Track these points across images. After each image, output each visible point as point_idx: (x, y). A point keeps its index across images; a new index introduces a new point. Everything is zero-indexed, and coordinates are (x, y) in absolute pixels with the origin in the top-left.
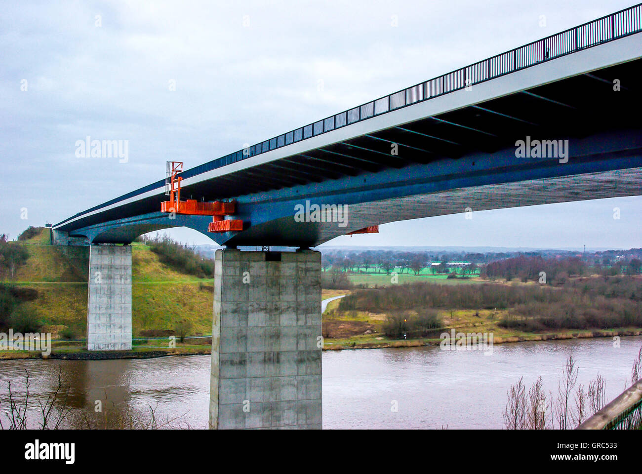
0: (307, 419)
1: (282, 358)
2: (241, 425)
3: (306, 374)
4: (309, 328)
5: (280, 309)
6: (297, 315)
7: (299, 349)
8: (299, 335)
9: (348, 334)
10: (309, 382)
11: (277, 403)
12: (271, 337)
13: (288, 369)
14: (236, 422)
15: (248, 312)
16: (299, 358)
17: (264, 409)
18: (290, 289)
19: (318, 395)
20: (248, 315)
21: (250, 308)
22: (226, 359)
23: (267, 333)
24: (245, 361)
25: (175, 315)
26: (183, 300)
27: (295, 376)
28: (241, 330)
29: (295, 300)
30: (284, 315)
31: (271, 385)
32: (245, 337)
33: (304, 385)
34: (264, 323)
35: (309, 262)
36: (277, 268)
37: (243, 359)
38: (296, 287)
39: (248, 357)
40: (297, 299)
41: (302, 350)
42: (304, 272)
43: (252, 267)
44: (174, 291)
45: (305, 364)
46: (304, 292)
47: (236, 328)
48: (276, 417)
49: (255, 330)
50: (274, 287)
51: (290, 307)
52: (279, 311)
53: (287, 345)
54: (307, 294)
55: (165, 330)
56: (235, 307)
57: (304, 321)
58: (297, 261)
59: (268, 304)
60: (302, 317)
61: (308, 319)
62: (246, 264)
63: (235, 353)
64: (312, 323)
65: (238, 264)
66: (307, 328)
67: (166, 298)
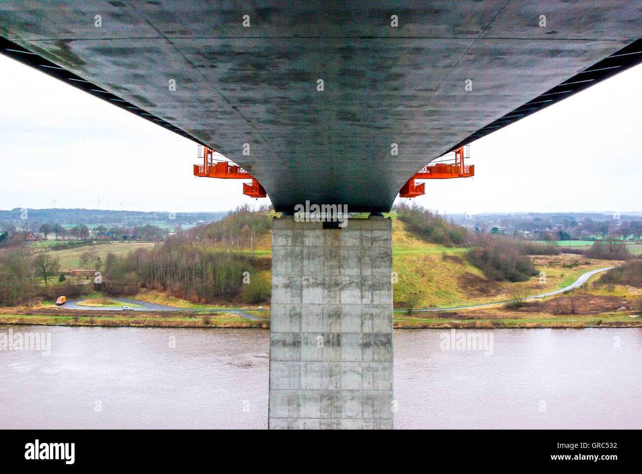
0: (374, 412)
1: (344, 340)
2: (295, 413)
3: (373, 361)
4: (377, 307)
5: (340, 285)
6: (361, 292)
7: (364, 332)
8: (364, 315)
9: (596, 311)
10: (376, 370)
11: (338, 392)
12: (330, 316)
13: (350, 353)
14: (289, 411)
15: (302, 287)
16: (365, 341)
17: (322, 397)
18: (353, 261)
19: (389, 386)
20: (302, 291)
21: (305, 283)
22: (278, 339)
23: (325, 312)
24: (299, 342)
25: (411, 286)
26: (422, 270)
27: (360, 362)
28: (294, 307)
29: (359, 274)
30: (345, 291)
31: (330, 370)
32: (300, 315)
33: (371, 373)
34: (321, 300)
35: (375, 230)
36: (337, 238)
37: (297, 340)
38: (360, 259)
39: (303, 338)
40: (361, 273)
41: (367, 332)
42: (370, 241)
43: (306, 236)
44: (414, 261)
45: (371, 348)
46: (370, 266)
47: (288, 305)
48: (337, 407)
49: (311, 308)
50: (333, 259)
51: (353, 282)
52: (339, 287)
53: (349, 326)
54: (373, 267)
55: (398, 301)
56: (288, 282)
57: (370, 299)
58: (361, 229)
59: (326, 278)
60: (368, 294)
61: (375, 296)
62: (300, 233)
63: (287, 333)
64: (380, 301)
65: (290, 233)
66: (373, 307)
67: (404, 269)
